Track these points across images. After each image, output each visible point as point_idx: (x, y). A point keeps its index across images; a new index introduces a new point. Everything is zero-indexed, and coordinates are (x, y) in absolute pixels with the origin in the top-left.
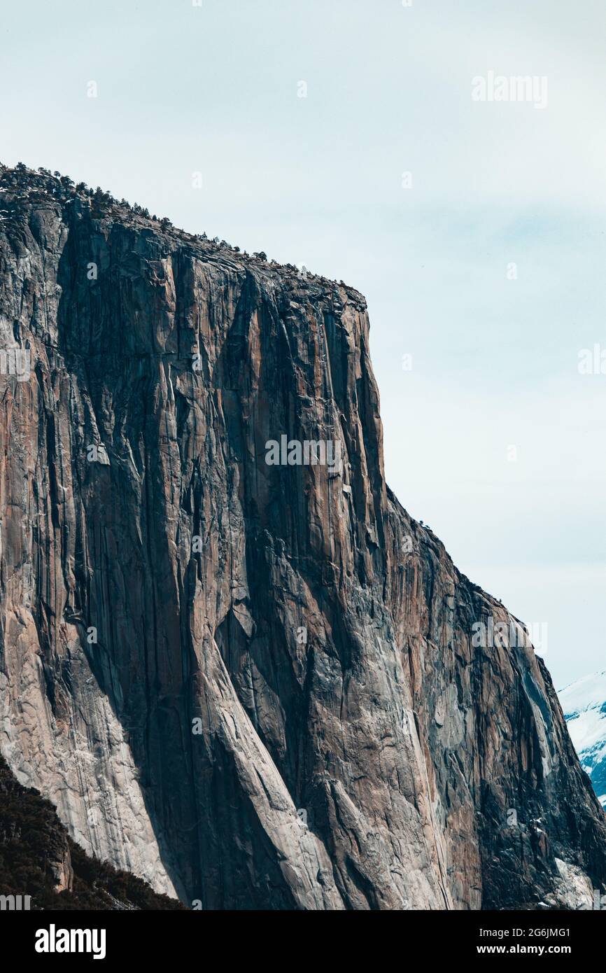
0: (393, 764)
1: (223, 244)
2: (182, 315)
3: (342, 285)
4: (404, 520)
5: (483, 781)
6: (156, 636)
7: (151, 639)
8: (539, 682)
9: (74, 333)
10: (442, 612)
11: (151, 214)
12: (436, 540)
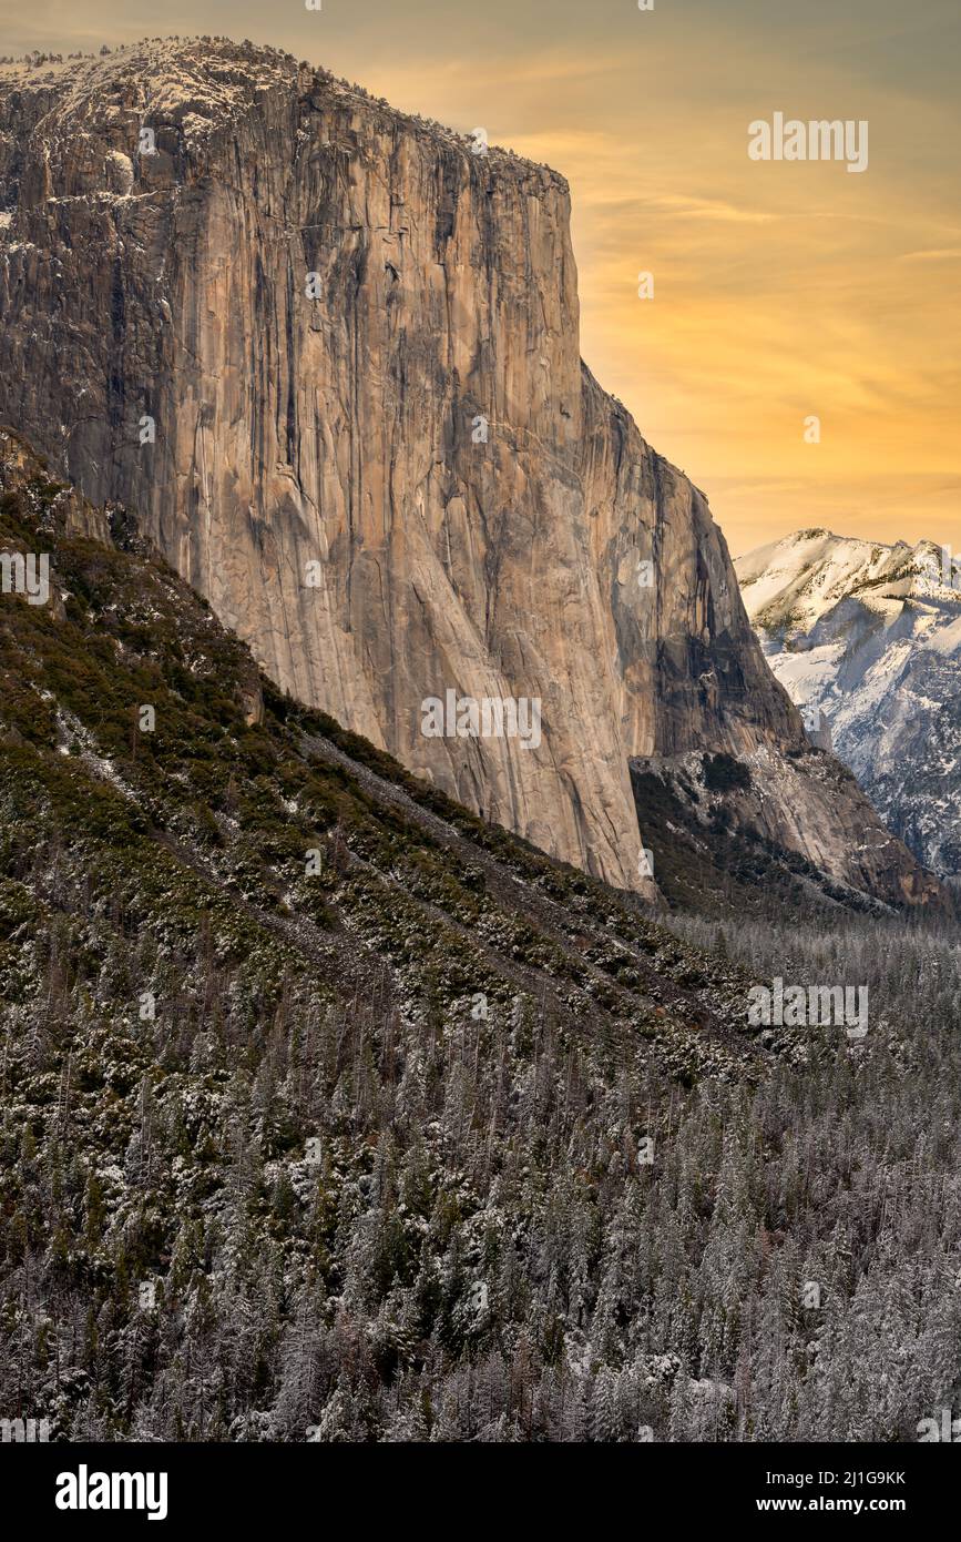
0: (576, 618)
1: (436, 125)
2: (395, 191)
3: (547, 168)
4: (597, 392)
5: (659, 638)
6: (360, 493)
7: (356, 495)
8: (716, 547)
9: (294, 206)
10: (629, 480)
11: (369, 93)
12: (626, 412)
